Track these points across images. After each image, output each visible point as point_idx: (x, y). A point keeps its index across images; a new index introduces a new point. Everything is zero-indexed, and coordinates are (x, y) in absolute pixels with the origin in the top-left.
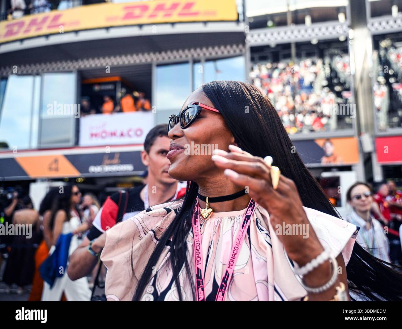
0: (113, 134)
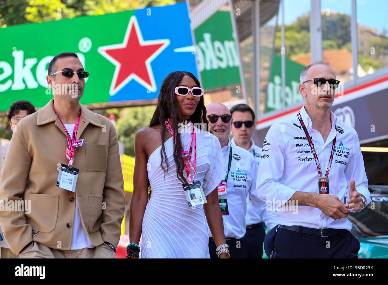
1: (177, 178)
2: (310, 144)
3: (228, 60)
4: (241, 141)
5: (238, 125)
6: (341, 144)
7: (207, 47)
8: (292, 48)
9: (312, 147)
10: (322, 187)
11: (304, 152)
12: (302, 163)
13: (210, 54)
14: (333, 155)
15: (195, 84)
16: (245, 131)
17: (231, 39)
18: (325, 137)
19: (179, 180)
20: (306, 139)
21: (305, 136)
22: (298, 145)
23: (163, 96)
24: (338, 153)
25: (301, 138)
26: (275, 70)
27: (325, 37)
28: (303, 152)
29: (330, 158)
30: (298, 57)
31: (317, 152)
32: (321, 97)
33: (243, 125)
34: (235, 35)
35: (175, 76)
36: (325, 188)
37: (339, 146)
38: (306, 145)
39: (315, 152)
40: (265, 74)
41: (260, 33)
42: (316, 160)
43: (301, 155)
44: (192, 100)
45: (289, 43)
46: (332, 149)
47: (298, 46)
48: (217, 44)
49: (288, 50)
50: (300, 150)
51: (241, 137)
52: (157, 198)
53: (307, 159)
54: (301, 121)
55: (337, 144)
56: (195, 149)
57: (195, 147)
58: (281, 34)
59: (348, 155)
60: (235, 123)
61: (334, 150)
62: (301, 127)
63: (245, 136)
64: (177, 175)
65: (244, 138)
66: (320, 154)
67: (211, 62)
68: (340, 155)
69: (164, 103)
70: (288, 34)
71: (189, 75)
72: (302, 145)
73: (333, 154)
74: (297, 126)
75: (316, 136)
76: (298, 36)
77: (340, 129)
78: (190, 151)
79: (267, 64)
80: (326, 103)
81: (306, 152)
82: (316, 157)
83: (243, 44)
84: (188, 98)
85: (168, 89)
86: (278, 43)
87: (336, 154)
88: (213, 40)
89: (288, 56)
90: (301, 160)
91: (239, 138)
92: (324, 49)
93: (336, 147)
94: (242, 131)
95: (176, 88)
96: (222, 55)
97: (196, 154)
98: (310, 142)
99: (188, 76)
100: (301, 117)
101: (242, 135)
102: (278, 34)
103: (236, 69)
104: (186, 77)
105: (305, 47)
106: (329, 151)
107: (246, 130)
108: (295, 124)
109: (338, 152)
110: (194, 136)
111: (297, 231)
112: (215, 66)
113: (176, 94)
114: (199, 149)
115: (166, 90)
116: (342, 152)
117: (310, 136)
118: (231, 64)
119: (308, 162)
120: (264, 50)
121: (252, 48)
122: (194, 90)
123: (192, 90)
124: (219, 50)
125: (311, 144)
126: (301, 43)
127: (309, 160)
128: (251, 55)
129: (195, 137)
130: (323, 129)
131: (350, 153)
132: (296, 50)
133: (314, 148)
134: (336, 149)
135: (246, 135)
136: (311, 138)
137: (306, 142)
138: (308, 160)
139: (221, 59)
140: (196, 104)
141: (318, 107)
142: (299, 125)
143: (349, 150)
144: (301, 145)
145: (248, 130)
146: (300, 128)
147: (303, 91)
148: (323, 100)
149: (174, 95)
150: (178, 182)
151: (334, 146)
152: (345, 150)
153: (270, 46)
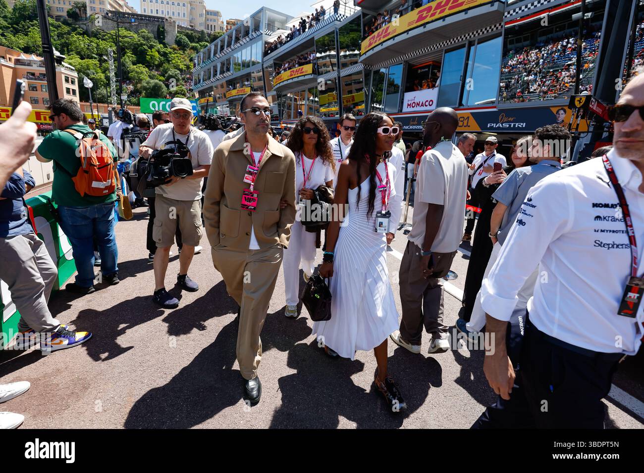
0: (418, 104)
9: (629, 223)
42: (633, 247)
53: (613, 246)
90: (601, 245)
123: (392, 129)
125: (628, 218)
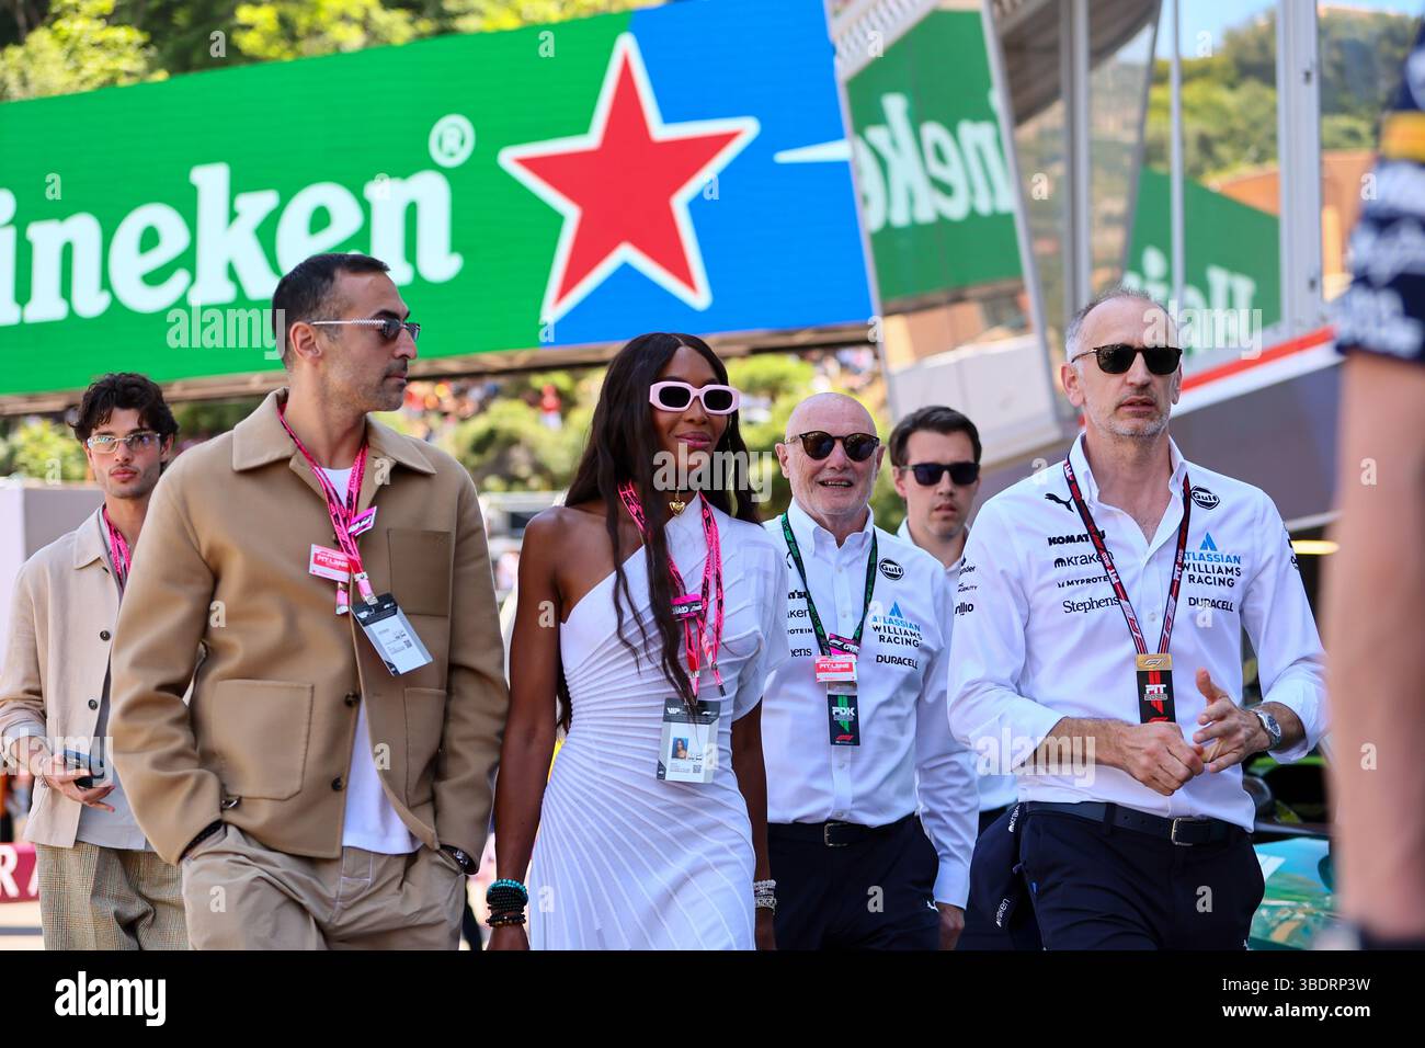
1: (663, 677)
2: (1099, 555)
3: (972, 191)
4: (934, 528)
5: (929, 474)
6: (1209, 543)
7: (894, 143)
8: (1205, 144)
9: (1107, 562)
10: (1149, 688)
11: (1083, 581)
12: (1078, 618)
13: (906, 168)
14: (1179, 582)
15: (711, 375)
16: (951, 495)
17: (984, 114)
18: (1148, 525)
19: (667, 683)
20: (1087, 540)
21: (1084, 531)
22: (1059, 561)
23: (610, 410)
24: (1196, 575)
25: (1070, 539)
26: (1145, 227)
27: (1329, 105)
28: (1077, 582)
29: (1171, 592)
30: (1231, 178)
31: (1125, 580)
32: (1123, 405)
33: (946, 475)
34: (997, 99)
35: (650, 346)
36: (1159, 689)
37: (1202, 551)
38: (1086, 560)
39: (1117, 577)
40: (1113, 239)
41: (1091, 92)
42: (1123, 602)
43: (1074, 593)
44: (704, 423)
45: (1195, 126)
46: (1176, 562)
47: (1230, 136)
48: (933, 132)
49: (1193, 153)
50: (1068, 576)
51: (936, 515)
52: (592, 737)
53: (1092, 604)
54: (1072, 483)
55: (1193, 546)
56: (719, 584)
57: (718, 577)
58: (1168, 94)
59: (1234, 577)
60: (916, 468)
61: (1183, 566)
62: (1072, 503)
63: (949, 513)
64: (664, 665)
65: (946, 519)
66: (1133, 582)
67: (912, 199)
68: (1203, 579)
69: (614, 435)
70: (1195, 92)
71: (690, 346)
72: (1073, 560)
73: (1180, 576)
74: (1058, 501)
75: (1120, 528)
76: (1228, 99)
77: (1205, 495)
78: (703, 593)
79: (1117, 206)
80: (1140, 422)
81: (1088, 581)
82: (1120, 592)
83: (1029, 130)
84: (689, 417)
85: (627, 387)
86: (1154, 125)
87: (1191, 579)
88: (917, 120)
89: (1193, 173)
90: (1073, 607)
91: (930, 519)
92: (1325, 146)
93: (1191, 556)
94: (941, 494)
95: (652, 387)
96: (952, 174)
97: (720, 603)
98: (1101, 548)
99: (690, 349)
100: (1071, 470)
101: (938, 509)
102: (1157, 94)
103: (1003, 221)
104: (683, 351)
105: (1259, 142)
106: (1163, 572)
107: (954, 491)
108: (1051, 497)
109: (1197, 569)
110: (712, 541)
111: (1099, 816)
112: (925, 214)
113: (652, 407)
114: (731, 583)
115: (620, 392)
116: (1210, 569)
117: (1100, 529)
118: (984, 207)
119: (1096, 613)
120: (1105, 151)
121: (1060, 146)
122: (709, 395)
123: (701, 392)
124: (940, 156)
125: (1104, 555)
126: (1239, 124)
127: (1099, 604)
128: (1059, 169)
129: (717, 542)
130: (1145, 499)
131: (1242, 568)
132: (1223, 151)
133: (1112, 567)
134: (1191, 561)
135: (951, 508)
136: (1104, 536)
137: (1088, 548)
138: (1095, 604)
139: (945, 189)
140: (715, 435)
141: (1118, 438)
142: (1065, 495)
143: (1237, 560)
144: (1069, 561)
145: (960, 493)
146: (1069, 507)
147: (1072, 384)
148: (1128, 413)
149: (646, 408)
150: (666, 687)
151: (1181, 551)
152: (1221, 564)
153: (1130, 137)
